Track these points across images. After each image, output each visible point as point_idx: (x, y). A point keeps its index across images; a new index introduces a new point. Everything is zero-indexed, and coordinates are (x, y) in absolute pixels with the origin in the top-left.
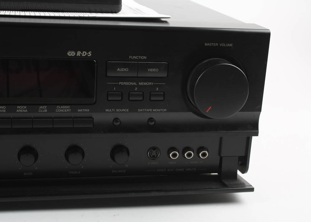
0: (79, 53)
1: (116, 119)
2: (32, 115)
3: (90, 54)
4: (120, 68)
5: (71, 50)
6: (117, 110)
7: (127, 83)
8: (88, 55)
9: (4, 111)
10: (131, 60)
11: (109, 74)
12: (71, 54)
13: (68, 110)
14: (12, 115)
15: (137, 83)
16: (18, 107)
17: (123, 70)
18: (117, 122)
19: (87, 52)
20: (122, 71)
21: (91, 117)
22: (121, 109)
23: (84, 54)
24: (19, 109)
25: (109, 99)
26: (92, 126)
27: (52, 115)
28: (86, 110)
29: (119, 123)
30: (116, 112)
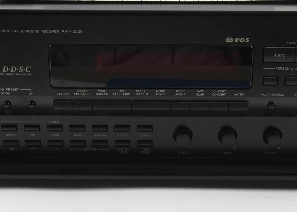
0: (237, 40)
1: (271, 103)
2: (190, 98)
3: (248, 40)
4: (278, 53)
5: (230, 37)
6: (273, 95)
7: (283, 69)
8: (246, 42)
9: (164, 94)
10: (289, 45)
11: (265, 60)
12: (229, 40)
13: (224, 94)
14: (170, 98)
15: (294, 68)
16: (177, 91)
17: (280, 55)
18: (272, 106)
19: (245, 39)
20: (279, 57)
21: (246, 101)
22: (277, 93)
23: (242, 40)
24: (177, 93)
25: (264, 84)
26: (246, 109)
27: (209, 98)
28: (241, 94)
29: (274, 107)
30: (271, 96)
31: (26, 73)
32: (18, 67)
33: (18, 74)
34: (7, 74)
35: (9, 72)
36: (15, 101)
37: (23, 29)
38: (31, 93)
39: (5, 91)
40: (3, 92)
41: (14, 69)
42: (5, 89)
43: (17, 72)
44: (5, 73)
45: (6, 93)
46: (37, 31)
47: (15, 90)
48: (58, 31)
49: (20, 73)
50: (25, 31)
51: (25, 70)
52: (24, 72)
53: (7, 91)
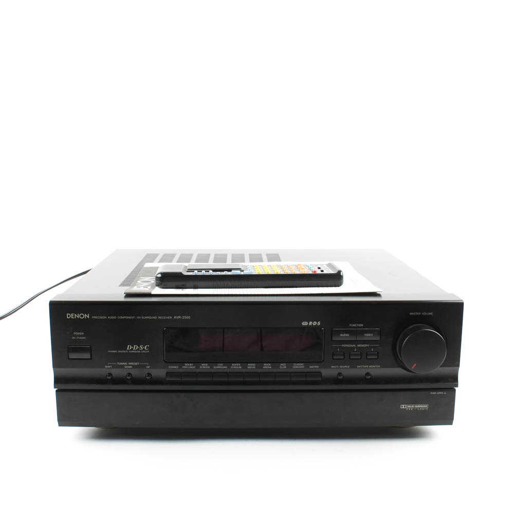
0: (311, 323)
1: (340, 374)
2: (275, 370)
3: (319, 323)
4: (343, 333)
5: (305, 321)
6: (341, 367)
7: (349, 346)
8: (318, 325)
9: (254, 367)
10: (351, 327)
11: (334, 339)
12: (305, 324)
13: (302, 367)
14: (259, 370)
15: (356, 345)
16: (265, 364)
18: (340, 376)
19: (317, 322)
20: (344, 336)
21: (320, 372)
22: (344, 365)
23: (315, 323)
24: (265, 366)
25: (334, 358)
26: (320, 379)
27: (290, 370)
28: (316, 367)
29: (342, 377)
30: (339, 368)
31: (145, 350)
32: (139, 346)
33: (139, 352)
34: (130, 352)
35: (132, 349)
36: (136, 373)
37: (144, 316)
38: (149, 367)
39: (128, 365)
40: (126, 365)
41: (135, 347)
42: (128, 363)
43: (138, 349)
44: (129, 350)
45: (129, 367)
46: (155, 318)
47: (136, 364)
48: (171, 317)
49: (141, 351)
50: (146, 317)
51: (144, 348)
52: (144, 349)
53: (130, 365)
